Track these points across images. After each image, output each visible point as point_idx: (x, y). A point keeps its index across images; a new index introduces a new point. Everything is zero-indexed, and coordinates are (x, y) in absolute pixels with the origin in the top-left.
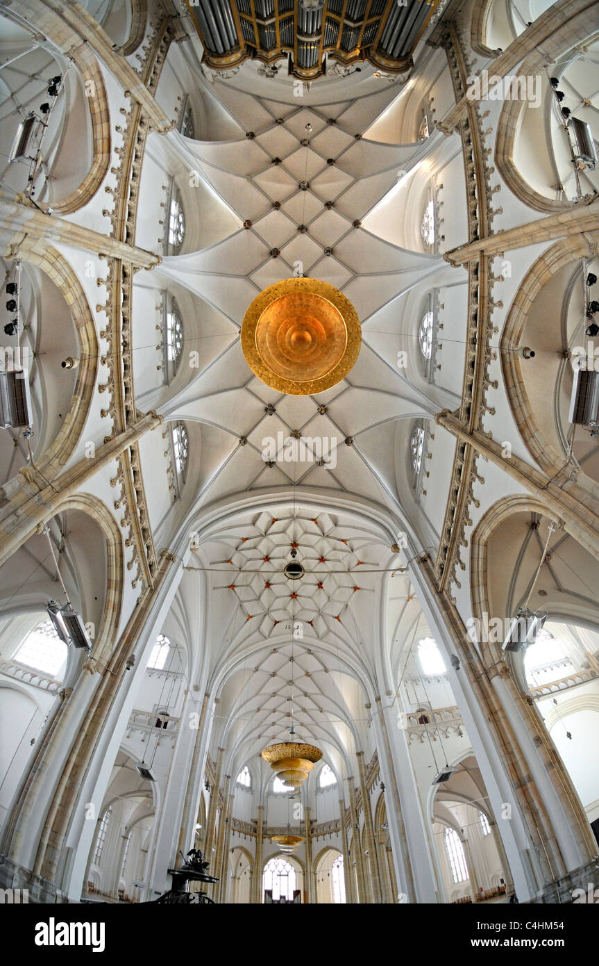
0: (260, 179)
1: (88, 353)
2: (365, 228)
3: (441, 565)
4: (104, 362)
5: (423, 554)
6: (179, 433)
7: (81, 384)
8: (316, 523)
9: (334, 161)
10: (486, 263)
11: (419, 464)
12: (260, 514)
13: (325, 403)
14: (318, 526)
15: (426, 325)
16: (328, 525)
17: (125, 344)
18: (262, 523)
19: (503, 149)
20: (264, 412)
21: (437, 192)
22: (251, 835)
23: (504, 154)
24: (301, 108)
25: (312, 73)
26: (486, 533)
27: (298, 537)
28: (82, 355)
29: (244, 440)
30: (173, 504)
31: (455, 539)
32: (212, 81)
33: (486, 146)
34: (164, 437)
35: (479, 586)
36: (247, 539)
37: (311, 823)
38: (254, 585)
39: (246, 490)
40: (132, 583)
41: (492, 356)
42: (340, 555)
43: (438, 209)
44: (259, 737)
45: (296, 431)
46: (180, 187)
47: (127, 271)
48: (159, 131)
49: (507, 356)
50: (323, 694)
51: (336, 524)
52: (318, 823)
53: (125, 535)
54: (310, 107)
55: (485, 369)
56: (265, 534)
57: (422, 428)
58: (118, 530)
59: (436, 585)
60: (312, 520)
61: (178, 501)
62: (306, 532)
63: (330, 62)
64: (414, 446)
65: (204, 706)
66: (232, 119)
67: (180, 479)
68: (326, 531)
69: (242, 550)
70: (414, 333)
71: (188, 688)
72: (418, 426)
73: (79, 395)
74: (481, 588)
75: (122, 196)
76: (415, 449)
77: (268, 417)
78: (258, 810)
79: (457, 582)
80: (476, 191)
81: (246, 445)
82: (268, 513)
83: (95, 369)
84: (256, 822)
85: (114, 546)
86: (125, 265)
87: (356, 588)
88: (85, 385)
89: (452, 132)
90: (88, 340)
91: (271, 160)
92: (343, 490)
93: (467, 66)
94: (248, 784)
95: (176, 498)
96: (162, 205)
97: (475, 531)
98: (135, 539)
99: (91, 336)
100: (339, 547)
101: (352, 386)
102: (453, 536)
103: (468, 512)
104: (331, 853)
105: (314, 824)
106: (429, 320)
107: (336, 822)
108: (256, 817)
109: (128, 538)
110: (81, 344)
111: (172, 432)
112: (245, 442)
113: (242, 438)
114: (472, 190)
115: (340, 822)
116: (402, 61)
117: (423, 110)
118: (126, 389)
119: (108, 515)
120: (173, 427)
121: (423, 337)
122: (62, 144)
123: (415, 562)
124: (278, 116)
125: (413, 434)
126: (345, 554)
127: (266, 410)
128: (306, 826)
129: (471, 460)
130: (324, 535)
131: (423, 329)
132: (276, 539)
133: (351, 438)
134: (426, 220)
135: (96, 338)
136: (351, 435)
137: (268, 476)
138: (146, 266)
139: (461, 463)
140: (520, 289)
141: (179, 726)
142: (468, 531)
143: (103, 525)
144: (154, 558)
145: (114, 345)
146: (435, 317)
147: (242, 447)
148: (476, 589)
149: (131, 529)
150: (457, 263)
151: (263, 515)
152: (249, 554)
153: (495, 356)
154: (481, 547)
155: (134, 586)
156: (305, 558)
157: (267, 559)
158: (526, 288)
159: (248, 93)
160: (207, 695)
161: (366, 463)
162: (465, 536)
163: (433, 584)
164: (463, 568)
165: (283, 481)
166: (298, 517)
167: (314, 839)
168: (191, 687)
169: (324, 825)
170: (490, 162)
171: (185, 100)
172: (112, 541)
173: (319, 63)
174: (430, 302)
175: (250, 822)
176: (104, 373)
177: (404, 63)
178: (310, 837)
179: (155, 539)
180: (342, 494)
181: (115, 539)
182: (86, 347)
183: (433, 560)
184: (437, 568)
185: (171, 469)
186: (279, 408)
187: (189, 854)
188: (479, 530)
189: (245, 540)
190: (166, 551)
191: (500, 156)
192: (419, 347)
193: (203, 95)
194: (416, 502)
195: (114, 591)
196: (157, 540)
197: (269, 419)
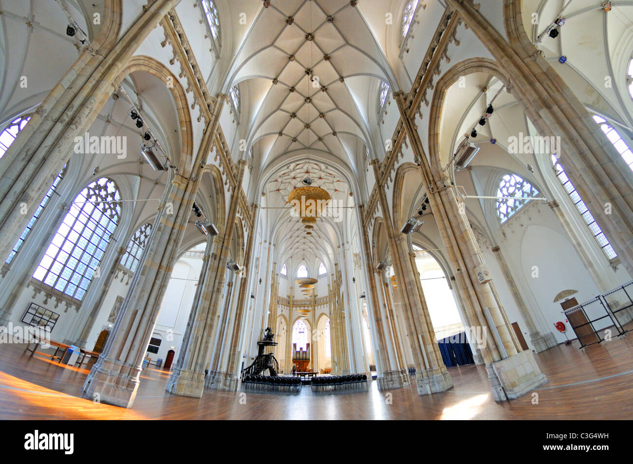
5: (361, 204)
8: (318, 165)
20: (290, 117)
22: (287, 306)
29: (280, 133)
37: (315, 297)
38: (288, 188)
39: (283, 154)
44: (291, 249)
45: (307, 124)
50: (320, 231)
52: (318, 297)
53: (185, 86)
56: (293, 170)
60: (316, 164)
61: (239, 126)
62: (313, 169)
65: (269, 248)
71: (261, 241)
78: (290, 290)
81: (282, 136)
84: (289, 297)
87: (336, 190)
92: (330, 153)
94: (285, 274)
104: (324, 316)
105: (317, 297)
107: (327, 297)
108: (289, 294)
115: (328, 298)
123: (357, 206)
128: (312, 299)
132: (298, 171)
137: (295, 146)
141: (259, 262)
147: (280, 137)
156: (312, 178)
157: (294, 178)
160: (270, 244)
164: (391, 180)
165: (302, 147)
167: (316, 307)
168: (263, 241)
169: (321, 299)
175: (286, 298)
178: (314, 306)
183: (364, 208)
186: (298, 114)
187: (266, 330)
189: (284, 174)
190: (253, 203)
197: (293, 120)
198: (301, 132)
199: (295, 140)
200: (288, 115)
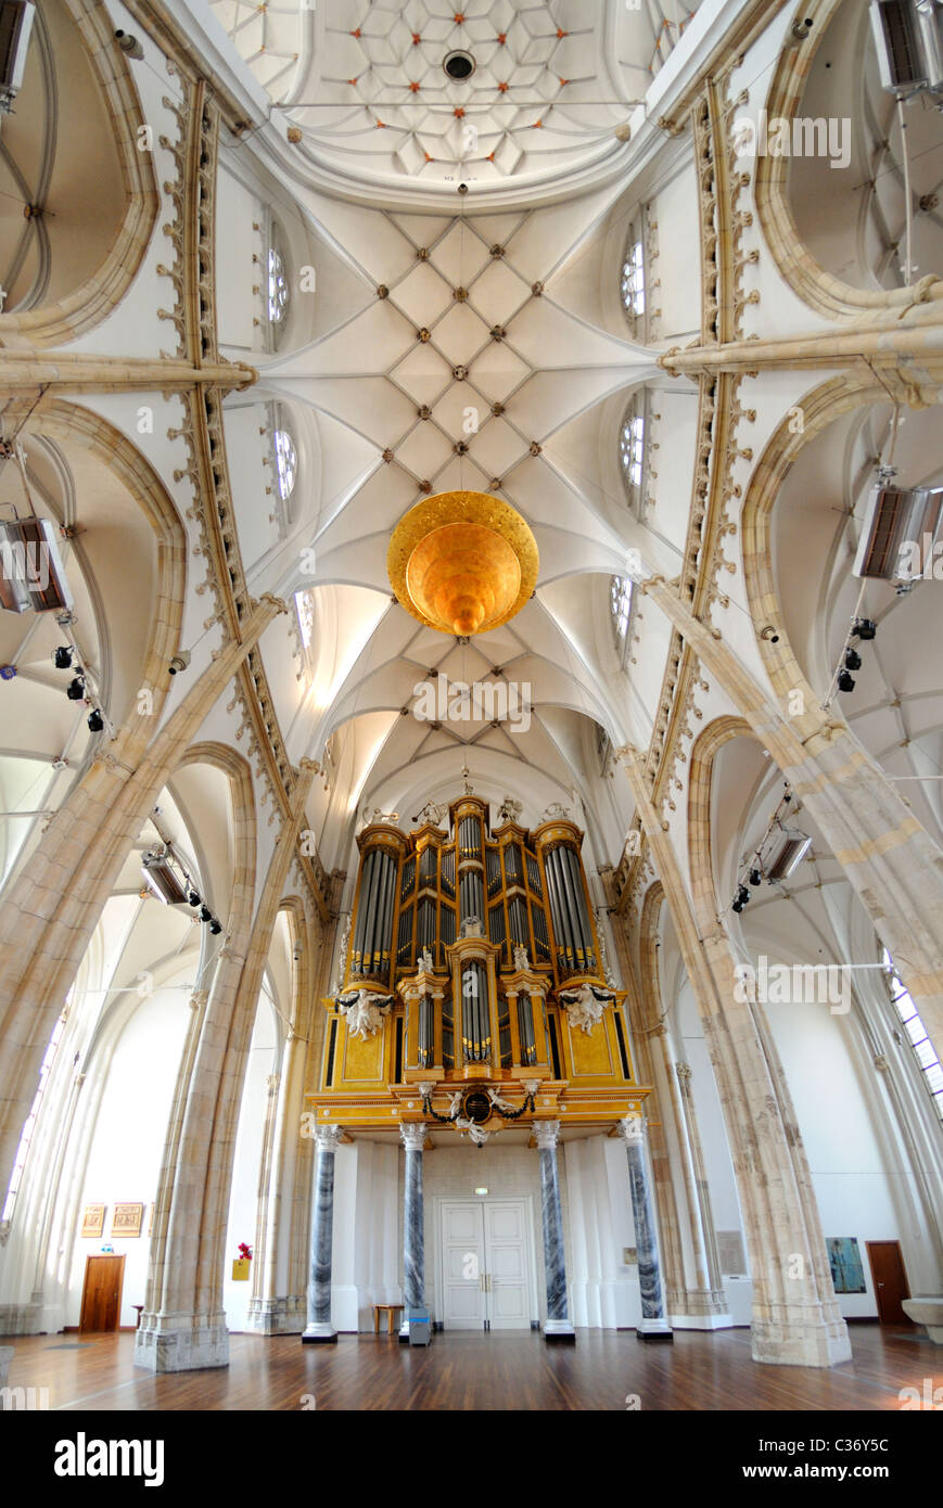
0: (517, 650)
1: (760, 512)
2: (385, 596)
3: (209, 126)
4: (737, 490)
5: (245, 135)
6: (635, 305)
7: (779, 473)
8: (426, 155)
9: (429, 674)
10: (231, 629)
11: (272, 264)
12: (514, 172)
13: (421, 345)
14: (423, 150)
15: (290, 475)
16: (408, 155)
17: (702, 493)
18: (510, 156)
19: (244, 785)
20: (508, 330)
21: (302, 668)
23: (241, 780)
24: (472, 743)
25: (463, 810)
26: (132, 221)
27: (453, 129)
28: (768, 510)
29: (537, 291)
30: (653, 198)
31: (191, 190)
32: (574, 792)
33: (263, 777)
34: (659, 311)
35: (125, 111)
36: (535, 126)
39: (535, 210)
40: (747, 102)
41: (193, 514)
42: (385, 97)
43: (298, 646)
45: (461, 302)
46: (613, 651)
47: (689, 593)
48: (634, 750)
49: (170, 524)
51: (395, 155)
53: (747, 195)
54: (462, 743)
55: (198, 487)
56: (507, 133)
57: (274, 324)
58: (759, 207)
59: (212, 89)
60: (432, 160)
61: (644, 201)
62: (442, 137)
63: (444, 826)
64: (282, 289)
66: (552, 734)
67: (639, 236)
68: (411, 141)
69: (541, 105)
70: (304, 461)
72: (281, 323)
73: (786, 461)
74: (118, 110)
75: (682, 697)
76: (281, 284)
77: (501, 323)
79: (173, 109)
80: (261, 709)
81: (534, 282)
82: (503, 173)
83: (752, 484)
85: (773, 178)
86: (688, 602)
87: (357, 34)
88: (773, 468)
89: (301, 765)
90: (755, 528)
91: (505, 674)
93: (302, 869)
95: (647, 206)
96: (637, 639)
97: (154, 217)
98: (730, 183)
99: (750, 532)
100: (389, 111)
101: (384, 377)
102: (195, 193)
103: (174, 246)
106: (286, 486)
109: (743, 189)
110: (767, 527)
111: (646, 312)
112: (535, 288)
113: (539, 294)
114: (267, 708)
116: (370, 847)
117: (334, 764)
118: (709, 428)
119: (774, 243)
120: (643, 318)
121: (290, 456)
122: (753, 789)
123: (257, 120)
124: (497, 730)
125: (286, 309)
126: (378, 101)
127: (504, 334)
129: (186, 258)
130: (414, 135)
131: (292, 468)
132: (490, 126)
133: (381, 298)
134: (310, 617)
135: (744, 527)
136: (381, 302)
137: (501, 232)
138: (662, 585)
139: (202, 246)
140: (180, 629)
142: (168, 213)
143: (786, 227)
144: (697, 132)
145: (718, 507)
146: (279, 497)
147: (540, 279)
148: (129, 105)
149: (734, 203)
150: (265, 601)
151: (509, 170)
152: (532, 96)
153: (189, 516)
154: (137, 189)
155: (745, 95)
156: (443, 89)
157: (503, 88)
158: (173, 633)
159: (533, 766)
161: (356, 262)
162: (172, 202)
163: (217, 90)
164: (163, 138)
165: (477, 222)
166: (455, 163)
170: (254, 761)
171: (605, 773)
172: (774, 190)
173: (457, 824)
174: (287, 512)
176: (741, 473)
177: (368, 844)
179: (691, 154)
180: (387, 207)
181: (769, 190)
182: (760, 521)
183: (225, 127)
184: (215, 120)
185: (650, 257)
186: (484, 338)
188: (148, 220)
189: (537, 126)
190: (673, 136)
191: (244, 775)
192: (294, 442)
193: (585, 772)
194: (269, 206)
195: (790, 91)
196: (687, 151)
197: (500, 319)
198: (480, 274)
199: (498, 252)
200: (510, 339)
